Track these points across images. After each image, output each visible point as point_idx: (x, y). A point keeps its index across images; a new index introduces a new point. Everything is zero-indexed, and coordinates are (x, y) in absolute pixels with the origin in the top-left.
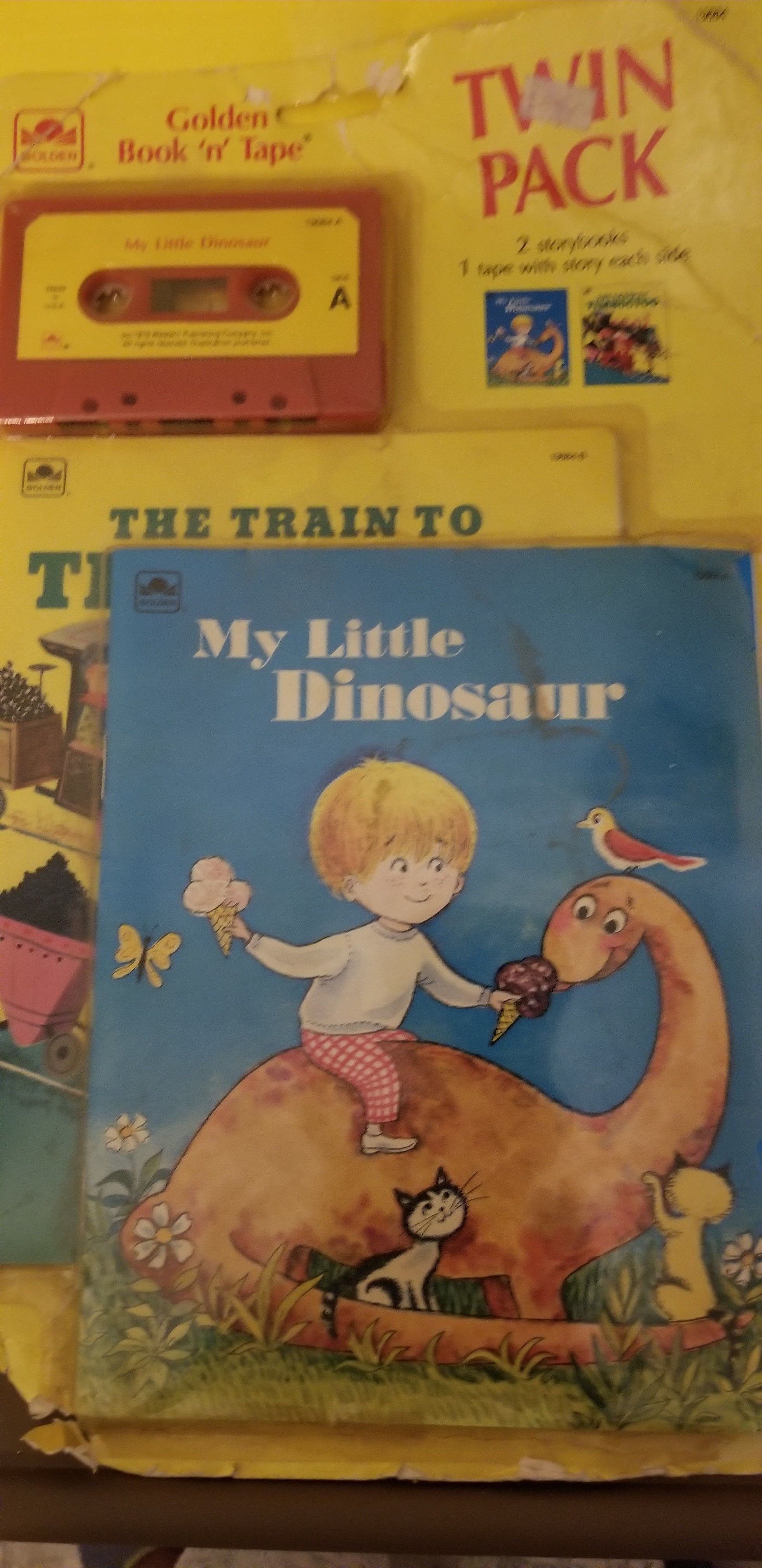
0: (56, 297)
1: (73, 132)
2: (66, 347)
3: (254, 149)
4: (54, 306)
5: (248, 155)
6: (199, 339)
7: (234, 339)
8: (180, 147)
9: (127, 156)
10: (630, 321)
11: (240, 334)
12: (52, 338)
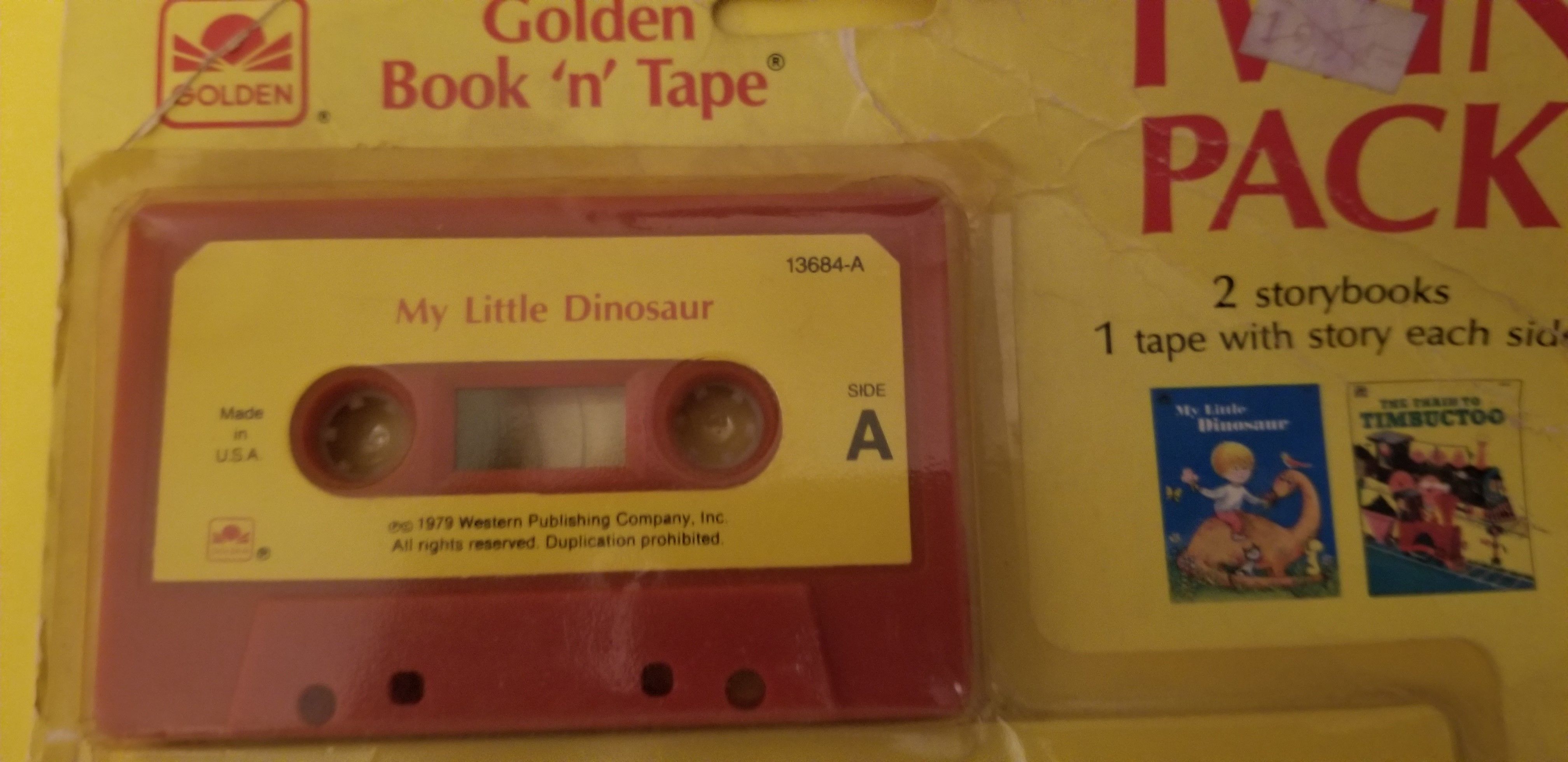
0: (239, 434)
1: (284, 42)
2: (263, 553)
3: (667, 83)
4: (236, 455)
5: (655, 99)
6: (563, 532)
7: (639, 531)
8: (512, 80)
9: (399, 94)
10: (1449, 455)
11: (654, 520)
12: (231, 533)
